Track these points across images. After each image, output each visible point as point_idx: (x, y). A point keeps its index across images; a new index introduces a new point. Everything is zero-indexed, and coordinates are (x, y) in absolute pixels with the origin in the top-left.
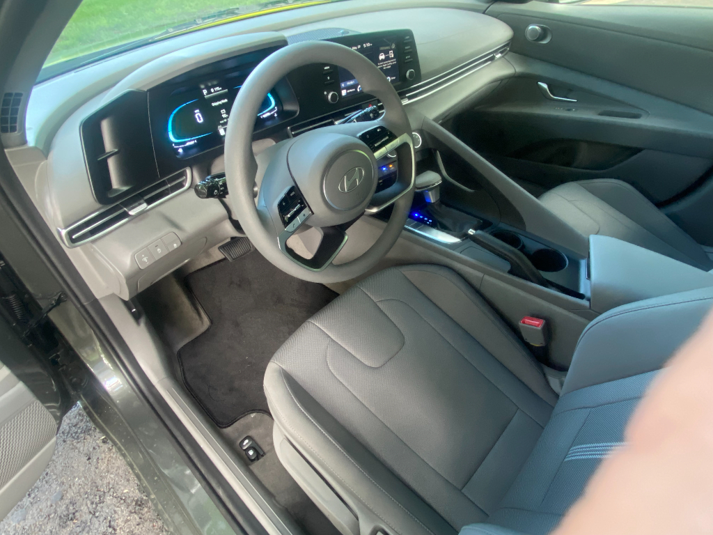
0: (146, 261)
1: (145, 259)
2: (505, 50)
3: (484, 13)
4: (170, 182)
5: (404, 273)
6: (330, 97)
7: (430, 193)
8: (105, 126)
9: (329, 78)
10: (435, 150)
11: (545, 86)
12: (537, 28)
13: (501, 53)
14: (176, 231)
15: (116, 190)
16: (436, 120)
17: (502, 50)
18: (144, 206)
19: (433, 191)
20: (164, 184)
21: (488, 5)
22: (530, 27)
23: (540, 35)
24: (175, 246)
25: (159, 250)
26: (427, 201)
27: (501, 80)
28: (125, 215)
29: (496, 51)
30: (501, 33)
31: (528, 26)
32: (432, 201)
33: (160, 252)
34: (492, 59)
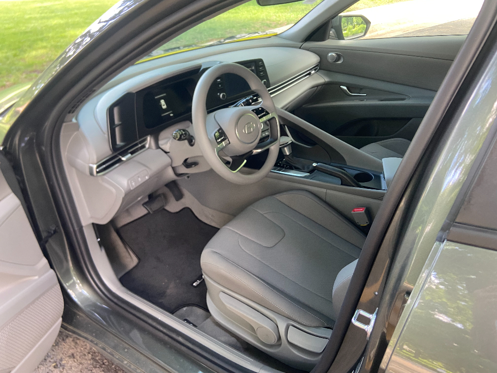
0: (134, 185)
1: (133, 184)
2: (317, 69)
3: (300, 48)
4: (140, 143)
5: (277, 198)
6: (221, 96)
7: (285, 148)
8: (116, 110)
9: (220, 86)
10: (284, 125)
11: (345, 88)
12: (334, 54)
13: (315, 70)
14: (147, 169)
15: (119, 145)
16: (282, 108)
17: (315, 68)
18: (129, 155)
19: (287, 147)
20: (136, 145)
21: (301, 44)
22: (330, 54)
23: (336, 58)
24: (147, 178)
25: (140, 179)
26: (284, 154)
27: (317, 86)
28: (120, 161)
29: (311, 69)
30: (313, 59)
31: (328, 54)
32: (288, 154)
33: (140, 180)
34: (309, 74)
